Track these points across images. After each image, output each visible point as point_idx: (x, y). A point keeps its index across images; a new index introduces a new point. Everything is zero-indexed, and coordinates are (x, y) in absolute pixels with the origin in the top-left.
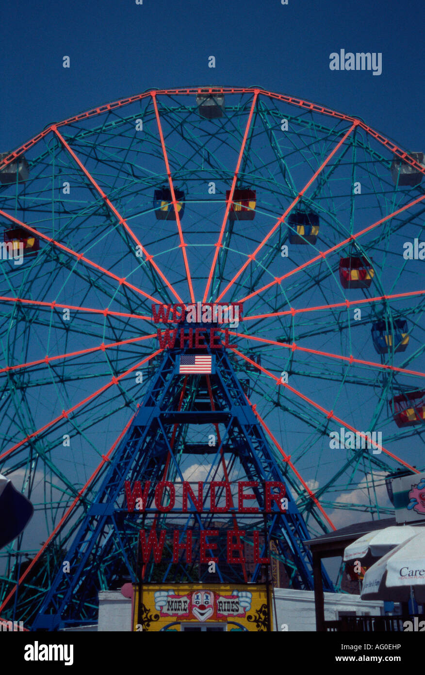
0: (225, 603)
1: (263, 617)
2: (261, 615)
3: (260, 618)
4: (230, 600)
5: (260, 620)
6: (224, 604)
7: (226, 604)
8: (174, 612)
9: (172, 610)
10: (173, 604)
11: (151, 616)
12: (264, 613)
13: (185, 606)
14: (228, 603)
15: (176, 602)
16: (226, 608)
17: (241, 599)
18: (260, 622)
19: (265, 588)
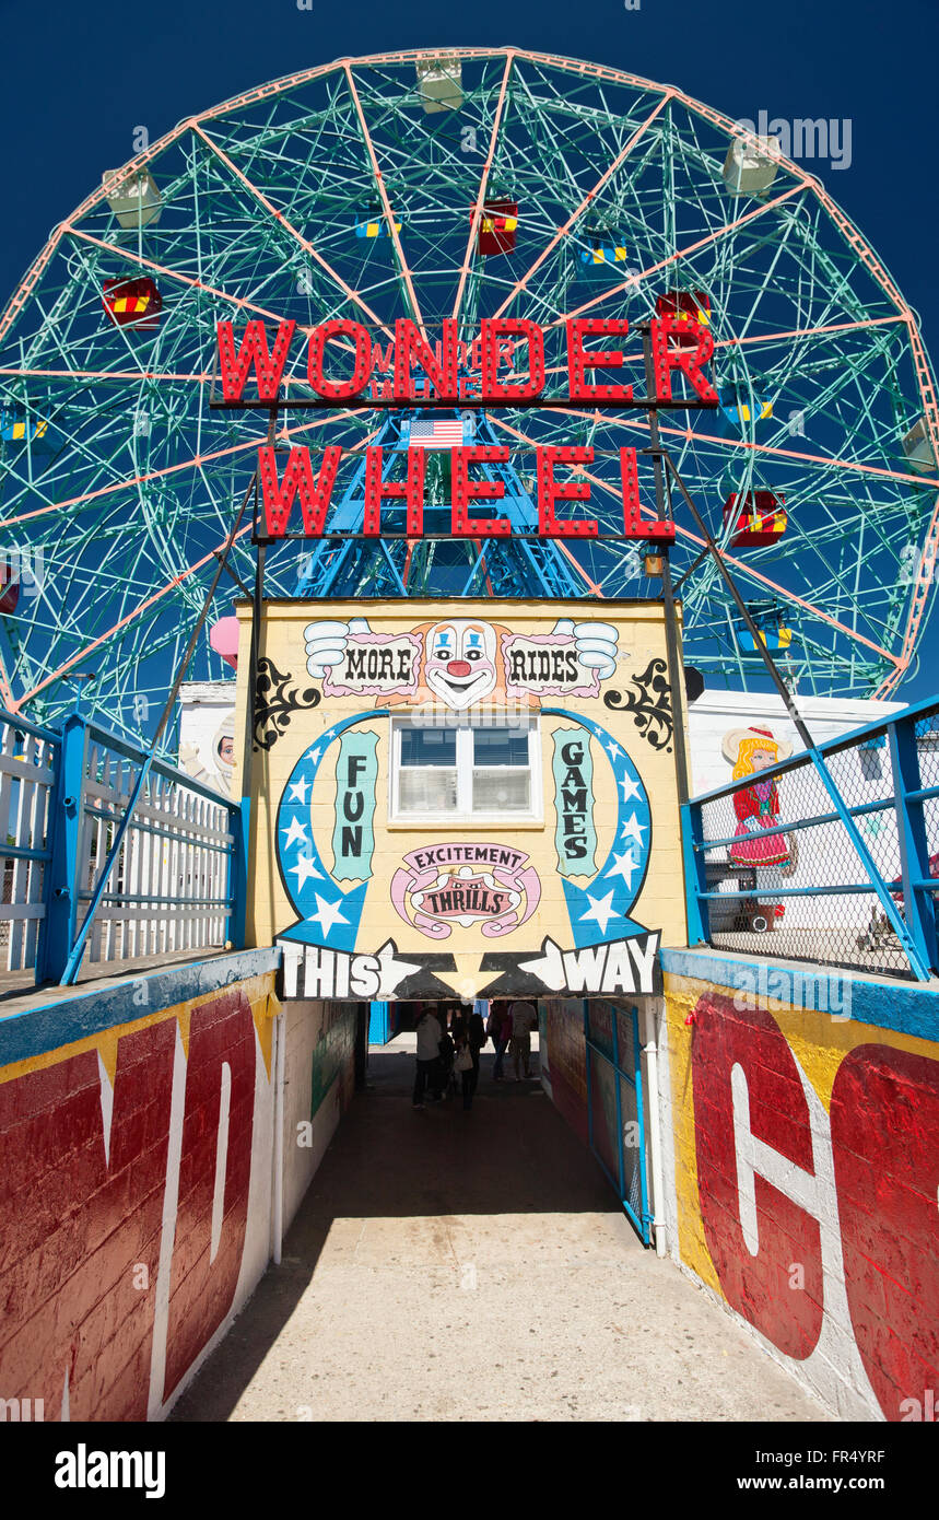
0: (532, 655)
1: (655, 696)
2: (651, 690)
3: (645, 697)
4: (549, 649)
5: (647, 704)
6: (528, 660)
7: (537, 660)
8: (368, 682)
9: (362, 675)
10: (366, 659)
11: (292, 695)
12: (659, 685)
13: (402, 664)
14: (544, 655)
15: (373, 653)
16: (538, 671)
17: (582, 645)
18: (648, 709)
19: (658, 611)
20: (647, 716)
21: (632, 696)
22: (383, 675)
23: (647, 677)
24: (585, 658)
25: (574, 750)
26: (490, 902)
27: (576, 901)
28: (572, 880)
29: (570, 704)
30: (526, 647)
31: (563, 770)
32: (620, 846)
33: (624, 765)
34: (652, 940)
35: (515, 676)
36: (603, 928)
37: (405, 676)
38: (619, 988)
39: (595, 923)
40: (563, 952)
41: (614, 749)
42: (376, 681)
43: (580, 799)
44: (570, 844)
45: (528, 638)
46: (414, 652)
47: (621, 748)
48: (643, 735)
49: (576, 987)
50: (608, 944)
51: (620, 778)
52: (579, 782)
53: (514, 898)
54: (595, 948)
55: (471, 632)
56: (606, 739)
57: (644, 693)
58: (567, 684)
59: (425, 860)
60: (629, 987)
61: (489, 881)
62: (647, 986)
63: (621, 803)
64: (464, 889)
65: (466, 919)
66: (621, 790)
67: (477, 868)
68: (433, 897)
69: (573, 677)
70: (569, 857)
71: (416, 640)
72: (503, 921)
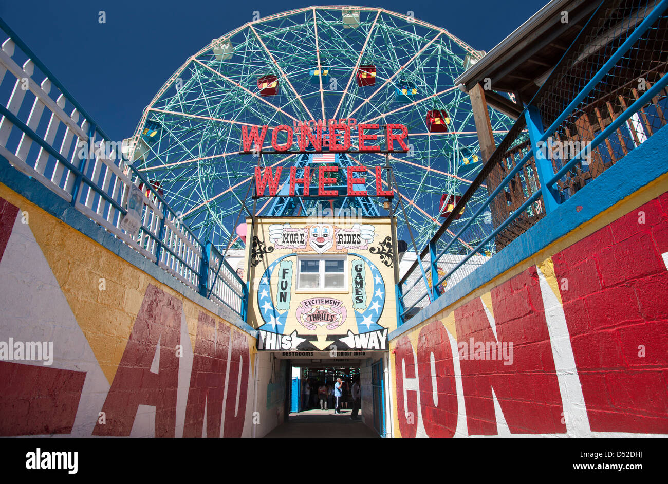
0: (345, 235)
1: (387, 249)
2: (385, 247)
4: (351, 233)
6: (344, 237)
7: (347, 237)
8: (290, 244)
9: (288, 242)
10: (289, 237)
11: (264, 248)
12: (389, 245)
13: (301, 238)
14: (349, 235)
15: (292, 235)
16: (347, 241)
17: (362, 232)
18: (384, 253)
19: (389, 221)
20: (384, 255)
21: (379, 249)
22: (295, 242)
23: (384, 243)
24: (363, 236)
25: (359, 267)
26: (330, 318)
27: (359, 317)
28: (358, 310)
29: (358, 252)
30: (343, 233)
31: (355, 273)
32: (375, 299)
33: (376, 272)
34: (385, 331)
35: (339, 242)
36: (368, 327)
37: (302, 242)
38: (374, 347)
39: (365, 325)
40: (354, 335)
41: (373, 267)
42: (292, 244)
43: (361, 283)
44: (357, 298)
45: (344, 230)
46: (305, 234)
47: (375, 266)
48: (383, 262)
49: (359, 347)
50: (370, 332)
51: (374, 276)
52: (361, 278)
53: (338, 316)
54: (365, 334)
55: (325, 228)
56: (370, 263)
57: (383, 248)
58: (357, 245)
59: (308, 303)
60: (377, 347)
61: (329, 311)
62: (383, 347)
63: (375, 285)
64: (321, 313)
65: (321, 323)
66: (375, 280)
67: (325, 306)
68: (310, 316)
69: (359, 243)
70: (357, 303)
71: (306, 230)
72: (334, 324)
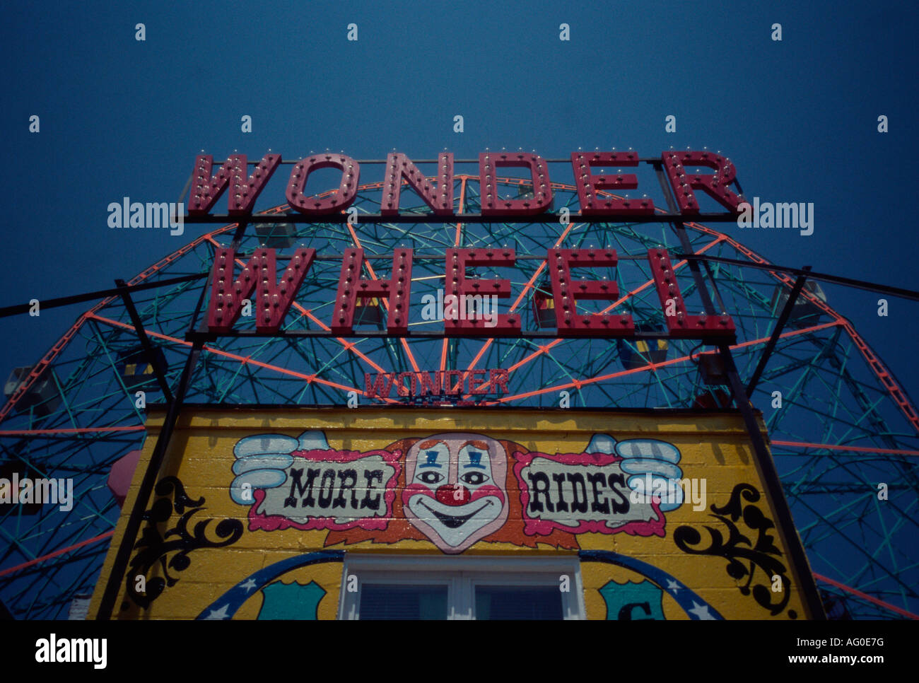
0: (559, 478)
1: (752, 535)
2: (741, 525)
3: (737, 537)
4: (584, 471)
5: (741, 545)
6: (554, 485)
7: (568, 485)
8: (317, 511)
9: (309, 502)
10: (317, 481)
11: (201, 527)
12: (755, 520)
13: (371, 489)
14: (575, 478)
15: (329, 474)
16: (569, 499)
17: (633, 467)
18: (745, 554)
20: (746, 562)
21: (716, 535)
22: (340, 502)
23: (733, 508)
25: (638, 613)
29: (624, 545)
35: (537, 506)
41: (702, 611)
42: (329, 510)
47: (713, 610)
48: (745, 591)
55: (471, 448)
56: (686, 596)
57: (734, 531)
58: (614, 518)
69: (622, 508)
71: (392, 458)
